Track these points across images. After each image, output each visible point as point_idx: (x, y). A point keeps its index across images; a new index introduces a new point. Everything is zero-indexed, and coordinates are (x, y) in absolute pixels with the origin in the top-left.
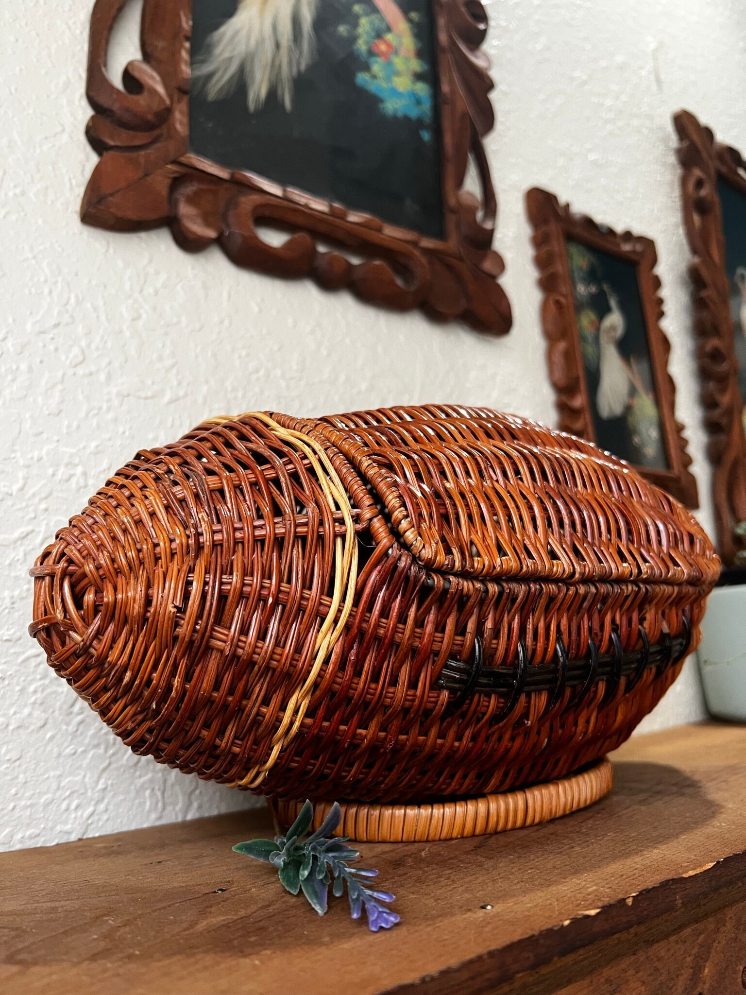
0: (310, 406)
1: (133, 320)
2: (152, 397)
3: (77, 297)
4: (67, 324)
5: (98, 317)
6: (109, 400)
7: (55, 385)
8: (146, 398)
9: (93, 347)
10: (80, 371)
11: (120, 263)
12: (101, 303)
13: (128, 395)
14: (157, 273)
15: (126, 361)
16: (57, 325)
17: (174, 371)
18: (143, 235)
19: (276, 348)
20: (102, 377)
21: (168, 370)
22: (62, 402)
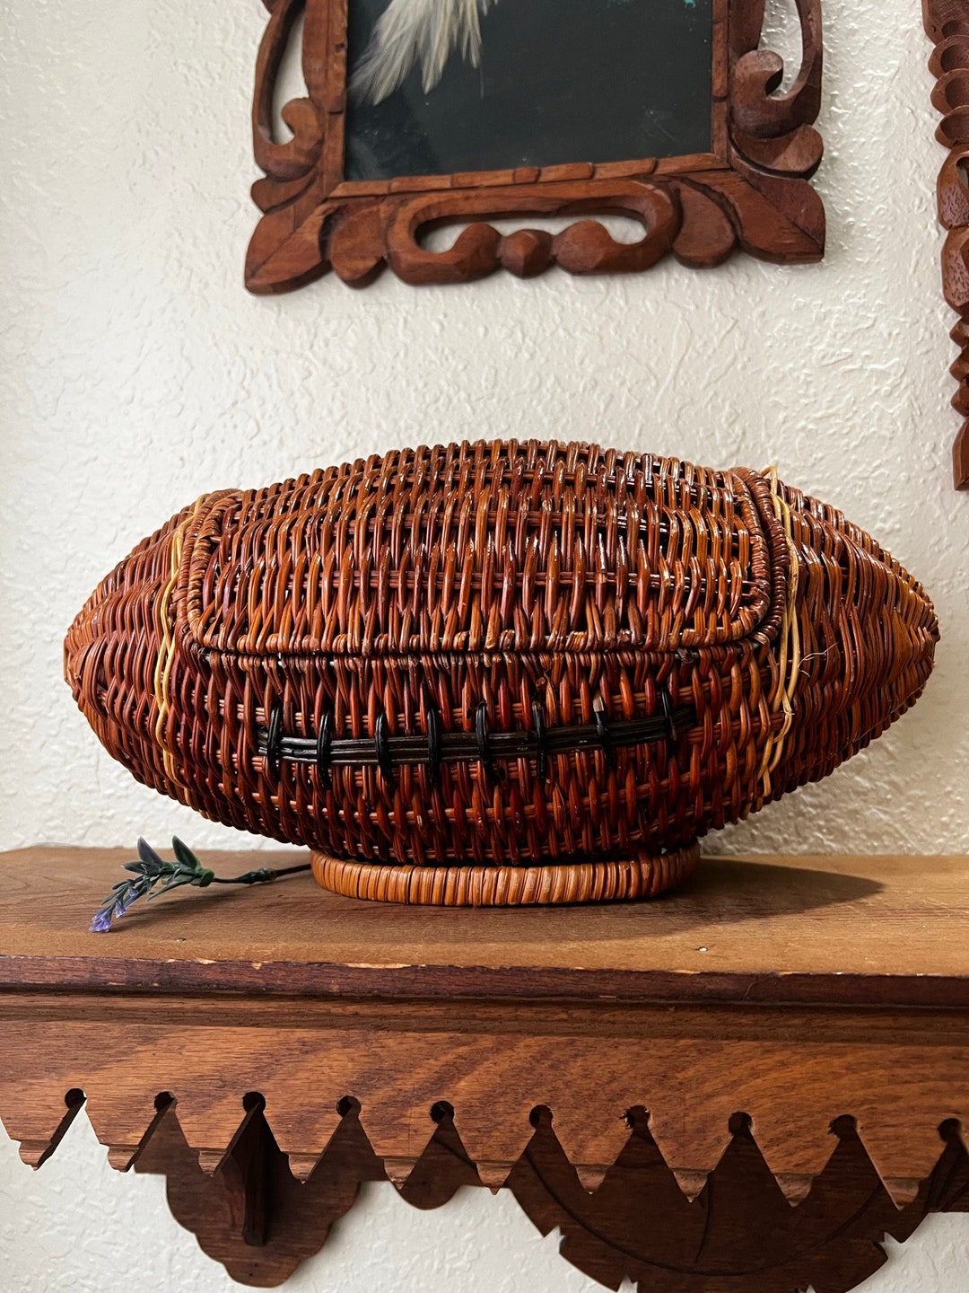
0: (503, 427)
1: (305, 379)
2: (322, 454)
3: (252, 371)
4: (244, 401)
5: (270, 386)
6: (282, 465)
7: (234, 461)
8: (316, 457)
9: (267, 416)
10: (256, 442)
11: (291, 325)
12: (273, 370)
13: (299, 457)
14: (328, 321)
15: (297, 423)
16: (235, 403)
17: (344, 423)
18: (314, 286)
19: (460, 367)
20: (275, 443)
21: (337, 424)
22: (241, 475)
